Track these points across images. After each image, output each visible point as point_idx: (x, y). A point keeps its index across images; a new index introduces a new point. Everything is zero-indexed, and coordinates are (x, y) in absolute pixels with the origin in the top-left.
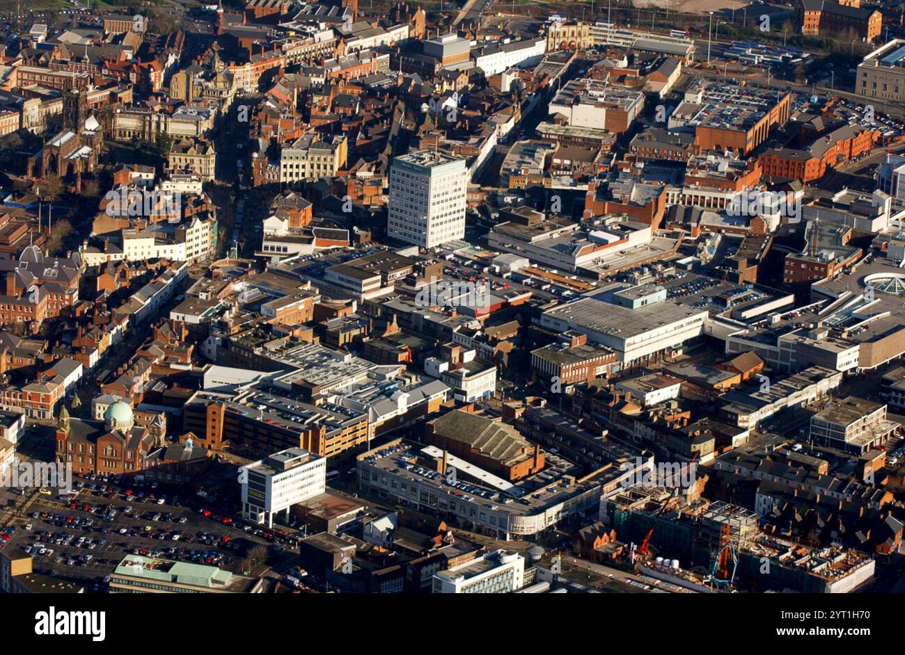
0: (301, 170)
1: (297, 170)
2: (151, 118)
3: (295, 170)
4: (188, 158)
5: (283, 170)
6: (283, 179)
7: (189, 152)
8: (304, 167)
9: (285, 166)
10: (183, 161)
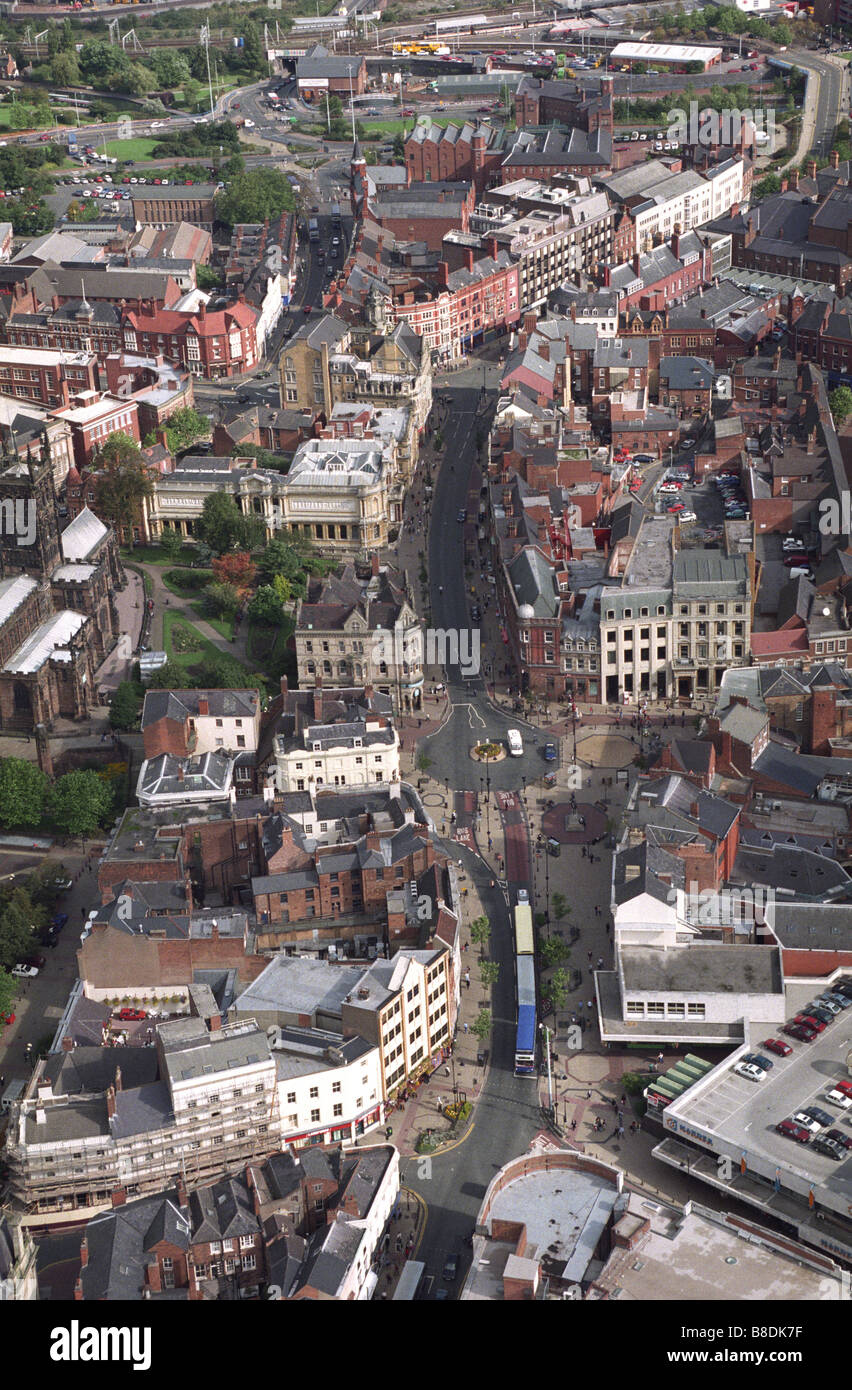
0: (656, 644)
1: (643, 644)
2: (237, 486)
3: (640, 644)
4: (348, 641)
6: (608, 670)
7: (348, 627)
8: (662, 633)
9: (612, 637)
10: (335, 650)
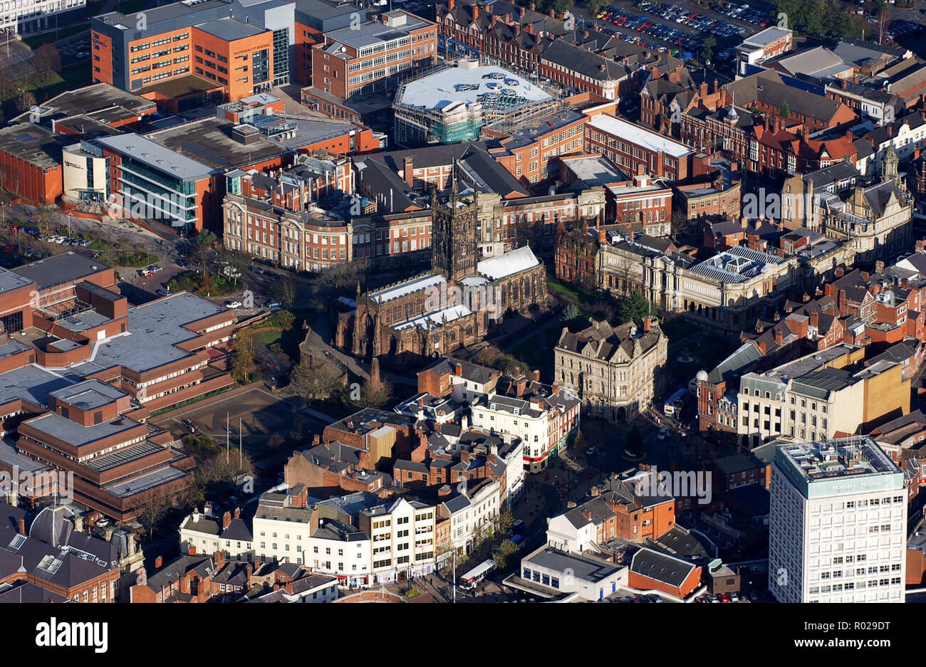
0: (774, 420)
1: (766, 417)
2: (652, 262)
3: (764, 417)
4: (585, 362)
5: (742, 413)
6: (742, 430)
7: (584, 353)
8: (778, 413)
9: (746, 407)
10: (576, 366)
